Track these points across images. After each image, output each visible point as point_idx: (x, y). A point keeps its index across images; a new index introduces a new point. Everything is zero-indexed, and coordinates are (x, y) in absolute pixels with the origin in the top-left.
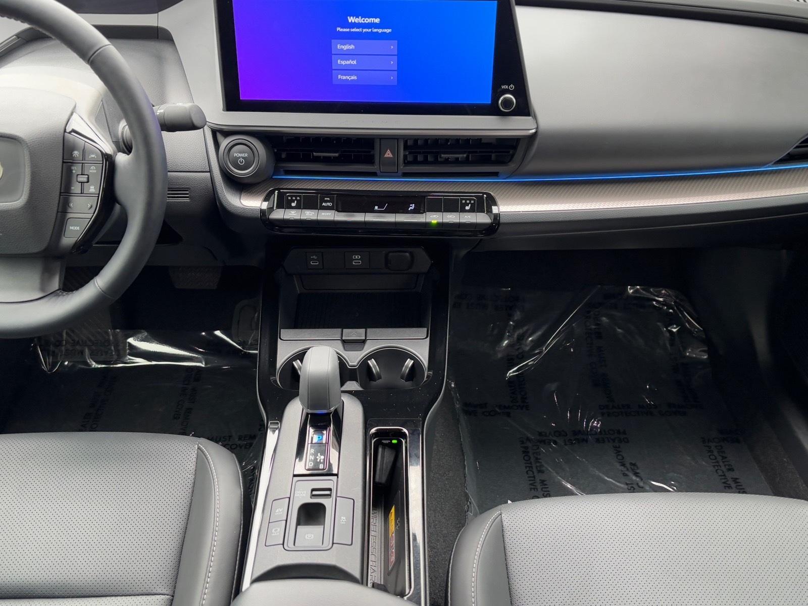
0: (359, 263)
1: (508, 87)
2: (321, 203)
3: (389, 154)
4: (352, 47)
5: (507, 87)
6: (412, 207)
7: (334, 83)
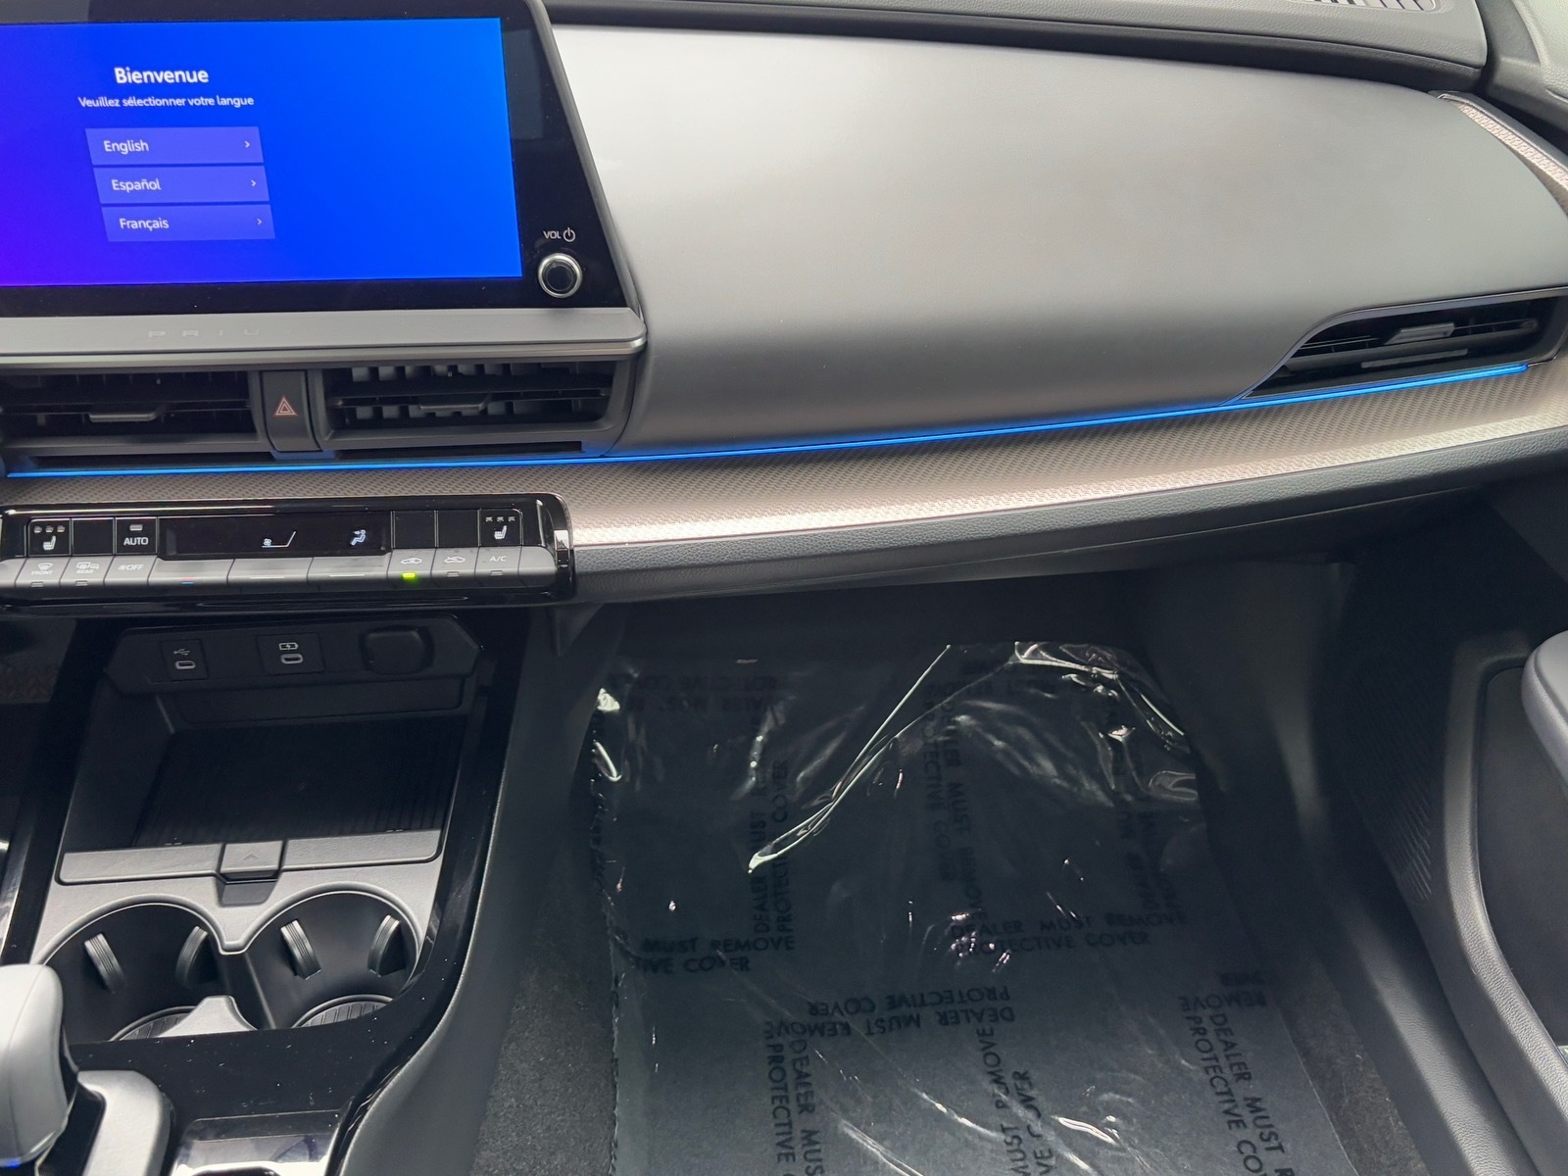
0: (298, 659)
1: (561, 235)
2: (121, 540)
3: (285, 409)
4: (142, 146)
5: (557, 235)
6: (360, 537)
7: (110, 240)
